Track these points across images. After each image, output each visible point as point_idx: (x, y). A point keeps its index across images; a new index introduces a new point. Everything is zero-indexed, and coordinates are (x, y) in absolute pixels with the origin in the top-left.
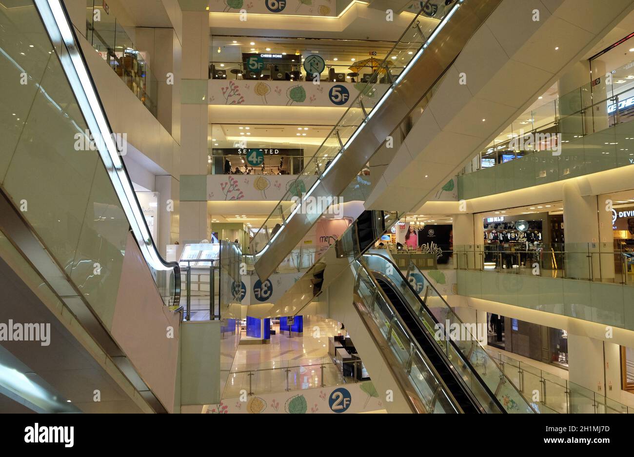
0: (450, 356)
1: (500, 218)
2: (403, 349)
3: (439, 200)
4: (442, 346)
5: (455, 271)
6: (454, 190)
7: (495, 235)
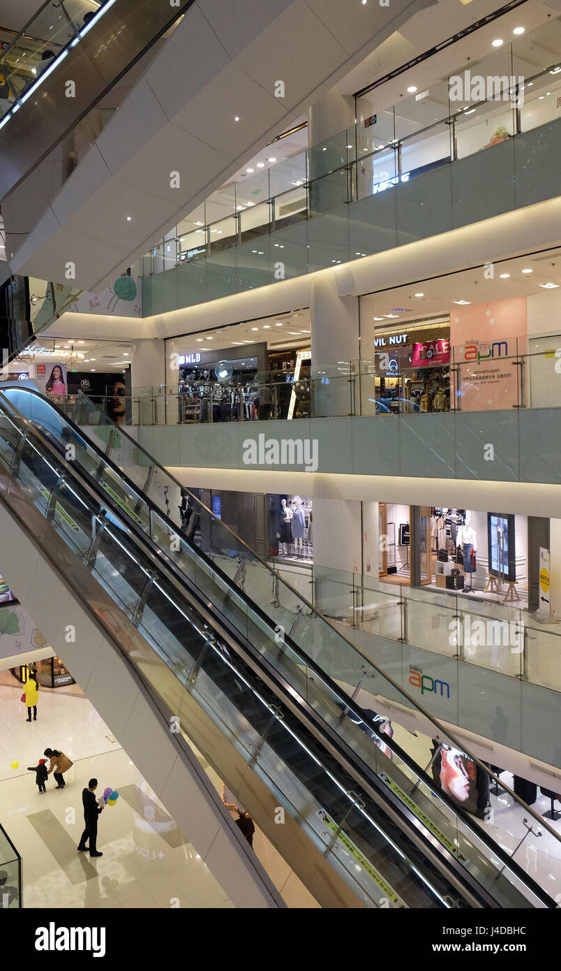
0: (156, 536)
1: (195, 357)
2: (77, 529)
3: (112, 313)
4: (140, 522)
5: (136, 428)
6: (136, 299)
7: (183, 387)
